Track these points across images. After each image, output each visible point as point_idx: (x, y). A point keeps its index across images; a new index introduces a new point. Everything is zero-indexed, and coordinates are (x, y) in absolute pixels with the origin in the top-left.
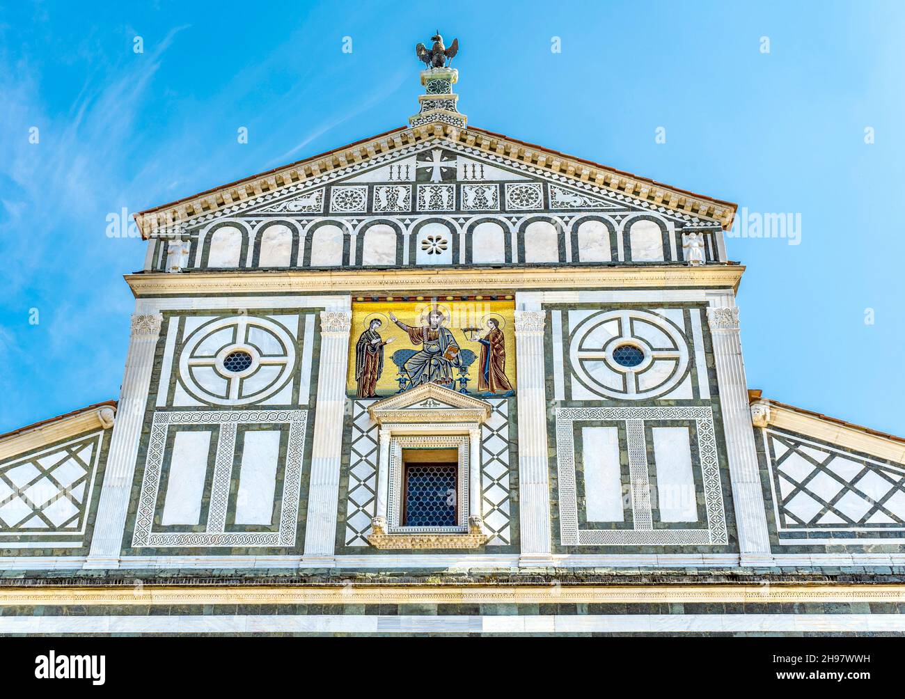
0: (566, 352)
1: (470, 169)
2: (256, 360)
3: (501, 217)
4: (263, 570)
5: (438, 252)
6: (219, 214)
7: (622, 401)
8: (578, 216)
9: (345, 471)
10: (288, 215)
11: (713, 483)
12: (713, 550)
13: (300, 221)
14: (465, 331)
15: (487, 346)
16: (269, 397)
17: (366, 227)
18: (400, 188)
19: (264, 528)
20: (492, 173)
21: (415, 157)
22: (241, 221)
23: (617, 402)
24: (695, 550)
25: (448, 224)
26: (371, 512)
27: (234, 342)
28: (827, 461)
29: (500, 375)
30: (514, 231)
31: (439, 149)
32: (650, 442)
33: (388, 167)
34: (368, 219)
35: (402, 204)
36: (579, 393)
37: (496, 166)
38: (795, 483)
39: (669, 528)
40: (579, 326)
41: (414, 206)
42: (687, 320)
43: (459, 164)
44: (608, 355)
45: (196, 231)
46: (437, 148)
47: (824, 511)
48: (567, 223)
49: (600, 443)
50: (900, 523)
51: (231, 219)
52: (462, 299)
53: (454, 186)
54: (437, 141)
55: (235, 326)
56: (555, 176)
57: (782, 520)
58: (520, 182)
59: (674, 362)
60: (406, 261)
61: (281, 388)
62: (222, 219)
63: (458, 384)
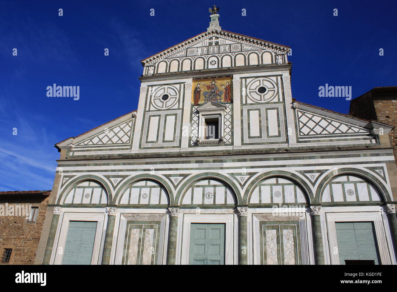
0: (246, 91)
1: (222, 41)
2: (170, 97)
3: (230, 54)
4: (171, 152)
5: (214, 65)
7: (260, 103)
8: (249, 52)
9: (191, 125)
10: (177, 58)
11: (282, 125)
12: (282, 143)
13: (180, 59)
14: (221, 85)
15: (226, 89)
17: (196, 59)
18: (205, 48)
19: (172, 141)
20: (228, 42)
21: (208, 39)
22: (166, 60)
23: (258, 103)
24: (277, 143)
25: (216, 57)
26: (197, 136)
27: (164, 92)
28: (312, 117)
29: (230, 97)
30: (233, 57)
32: (267, 114)
33: (202, 42)
34: (196, 57)
35: (205, 52)
36: (249, 102)
37: (229, 40)
38: (303, 124)
39: (271, 137)
40: (249, 83)
41: (208, 53)
42: (277, 79)
44: (257, 90)
45: (155, 64)
46: (213, 36)
47: (311, 131)
48: (247, 54)
49: (254, 115)
50: (330, 133)
51: (163, 60)
52: (220, 77)
53: (218, 46)
54: (214, 34)
55: (164, 88)
56: (244, 42)
57: (300, 134)
58: (235, 44)
59: (274, 91)
60: (206, 68)
61: (176, 104)
62: (161, 60)
63: (219, 100)
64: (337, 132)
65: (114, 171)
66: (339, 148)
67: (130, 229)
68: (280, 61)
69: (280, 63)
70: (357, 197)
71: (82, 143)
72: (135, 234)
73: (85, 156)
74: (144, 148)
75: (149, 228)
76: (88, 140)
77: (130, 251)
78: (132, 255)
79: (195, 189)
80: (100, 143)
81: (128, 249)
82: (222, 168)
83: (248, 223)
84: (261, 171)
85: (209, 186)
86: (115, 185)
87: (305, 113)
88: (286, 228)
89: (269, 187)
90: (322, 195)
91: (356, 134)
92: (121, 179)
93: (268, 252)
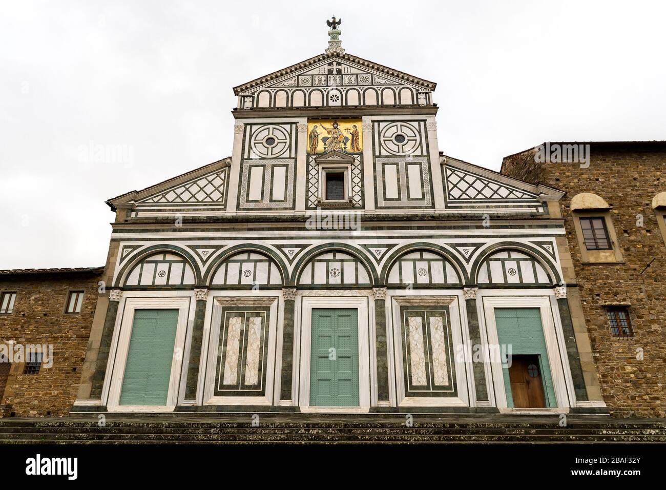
0: (379, 138)
1: (346, 69)
2: (276, 141)
3: (357, 88)
4: (283, 216)
5: (336, 101)
7: (397, 155)
8: (383, 87)
9: (308, 181)
10: (285, 87)
11: (427, 185)
12: (427, 207)
13: (289, 89)
14: (346, 130)
15: (353, 135)
16: (281, 154)
17: (311, 92)
18: (322, 76)
19: (282, 201)
20: (354, 71)
21: (327, 65)
22: (269, 89)
23: (395, 156)
24: (420, 208)
25: (339, 90)
26: (317, 196)
27: (269, 135)
28: (464, 177)
29: (358, 146)
30: (362, 93)
31: (336, 61)
32: (407, 170)
33: (318, 69)
34: (312, 88)
35: (323, 83)
36: (384, 153)
37: (355, 68)
38: (454, 185)
39: (412, 200)
40: (383, 128)
41: (327, 84)
42: (419, 126)
43: (342, 67)
44: (393, 138)
45: (254, 93)
46: (334, 61)
47: (462, 194)
48: (379, 90)
49: (391, 170)
50: (486, 198)
51: (266, 89)
52: (344, 118)
53: (341, 76)
54: (334, 58)
55: (268, 129)
56: (375, 72)
57: (449, 197)
58: (363, 74)
59: (415, 141)
60: (325, 105)
61: (286, 151)
62: (262, 89)
63: (343, 149)
64: (496, 196)
65: (203, 239)
66: (499, 217)
67: (228, 319)
68: (423, 101)
69: (423, 104)
70: (521, 278)
71: (149, 199)
72: (234, 325)
73: (156, 218)
74: (244, 209)
75: (255, 316)
76: (158, 196)
77: (228, 348)
78: (231, 353)
79: (316, 264)
80: (179, 200)
81: (225, 345)
82: (351, 238)
83: (386, 308)
84: (402, 243)
85: (335, 260)
86: (205, 259)
87: (455, 171)
88: (433, 315)
89: (412, 262)
90: (478, 274)
91: (518, 200)
92: (213, 250)
93: (412, 346)
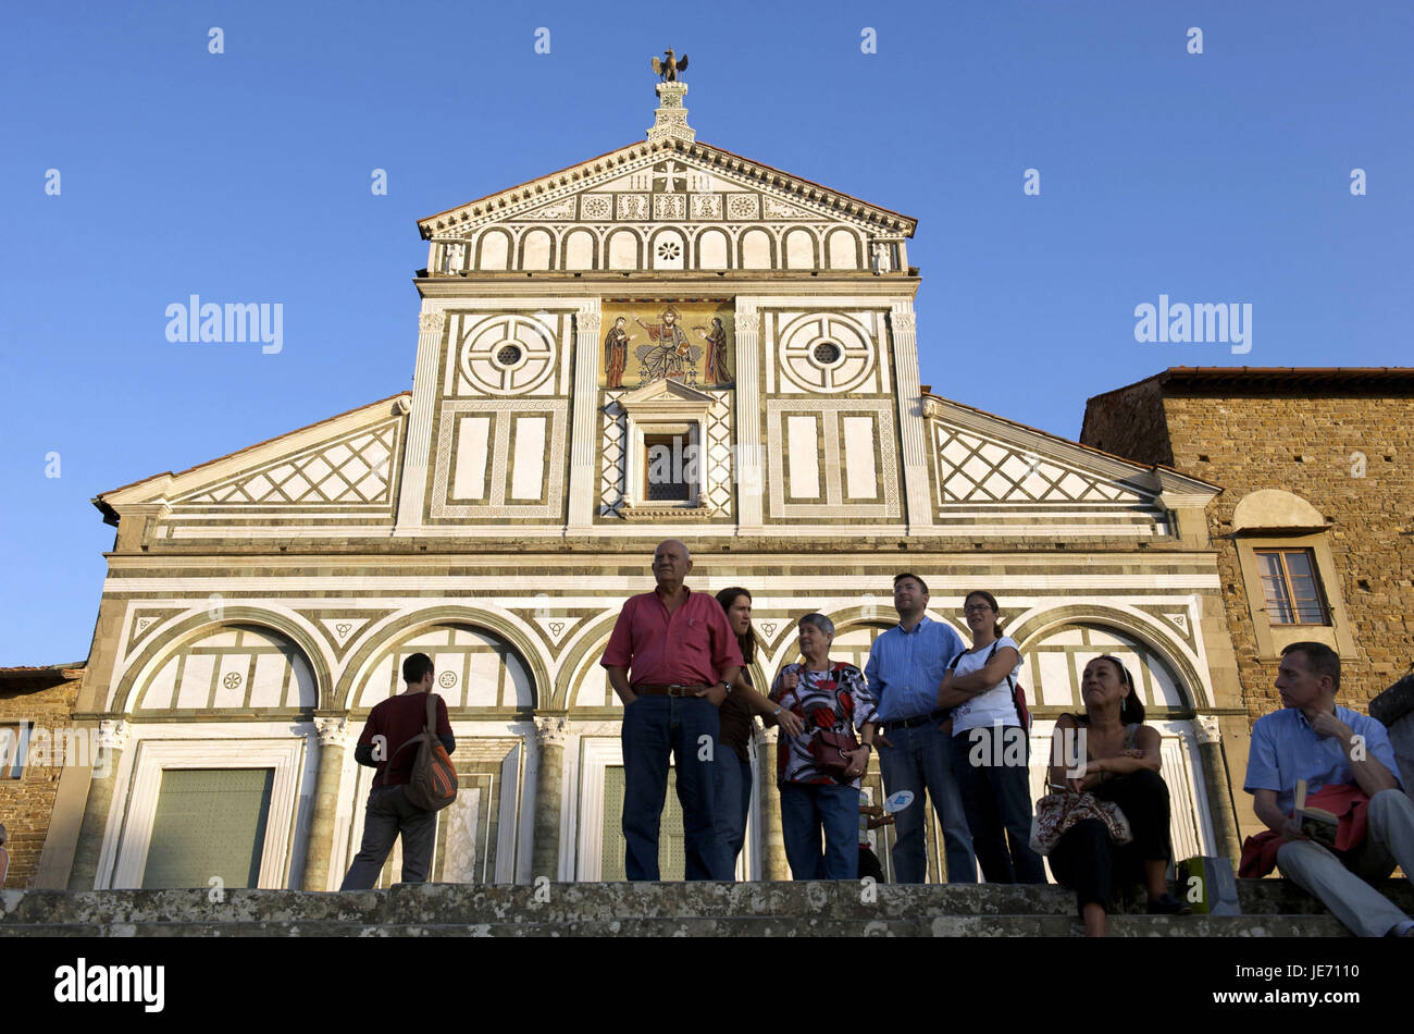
0: (776, 351)
1: (698, 180)
2: (525, 354)
3: (724, 226)
4: (537, 538)
5: (672, 258)
6: (487, 219)
7: (820, 394)
8: (788, 226)
9: (600, 454)
10: (547, 222)
11: (890, 464)
13: (556, 227)
14: (694, 328)
15: (712, 342)
16: (536, 388)
17: (612, 234)
18: (639, 197)
19: (536, 502)
20: (717, 185)
21: (652, 168)
22: (507, 226)
23: (816, 395)
24: (875, 521)
25: (680, 232)
26: (621, 490)
27: (506, 338)
28: (980, 447)
29: (722, 367)
30: (735, 238)
31: (672, 160)
32: (841, 430)
33: (629, 177)
34: (613, 226)
35: (641, 213)
36: (787, 387)
37: (720, 178)
38: (954, 466)
39: (855, 503)
40: (787, 327)
41: (651, 215)
43: (688, 175)
44: (811, 353)
45: (469, 235)
46: (668, 160)
47: (975, 489)
48: (778, 232)
49: (802, 430)
50: (1033, 500)
51: (497, 225)
52: (692, 301)
53: (685, 196)
54: (670, 153)
55: (506, 325)
56: (769, 188)
57: (943, 497)
58: (740, 193)
59: (863, 360)
61: (546, 380)
62: (490, 224)
63: (688, 377)
64: (1055, 495)
65: (338, 594)
66: (1061, 544)
68: (885, 262)
69: (884, 270)
71: (204, 494)
73: (219, 541)
75: (464, 785)
76: (227, 485)
80: (277, 497)
84: (827, 606)
86: (341, 643)
87: (958, 432)
89: (852, 655)
91: (1110, 505)
92: (364, 621)
